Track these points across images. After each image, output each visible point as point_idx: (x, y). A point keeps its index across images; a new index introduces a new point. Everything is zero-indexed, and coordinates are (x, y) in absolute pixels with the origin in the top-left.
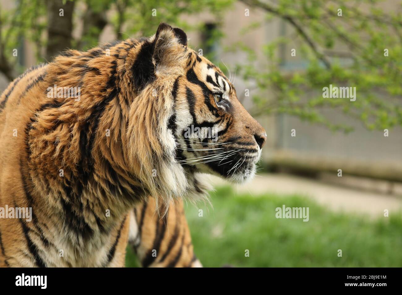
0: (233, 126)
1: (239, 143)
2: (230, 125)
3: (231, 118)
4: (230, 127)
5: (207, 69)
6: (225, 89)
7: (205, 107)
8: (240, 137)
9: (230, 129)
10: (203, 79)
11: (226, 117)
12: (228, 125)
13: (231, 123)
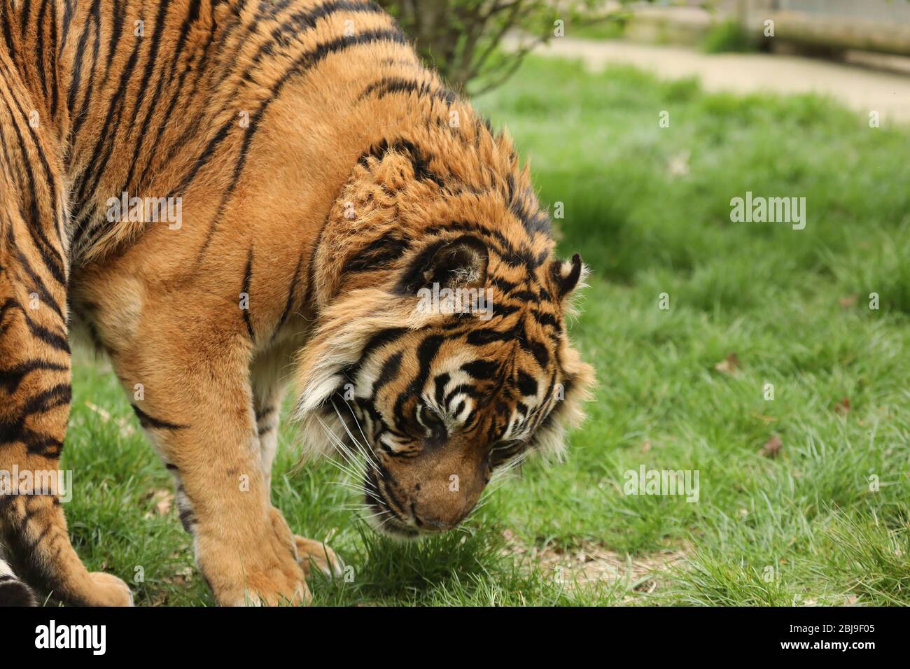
0: (407, 464)
1: (388, 488)
2: (404, 457)
3: (416, 454)
4: (401, 459)
5: (458, 368)
6: (455, 416)
7: (393, 400)
8: (396, 484)
9: (401, 461)
10: (436, 371)
11: (413, 444)
12: (402, 454)
13: (407, 457)
